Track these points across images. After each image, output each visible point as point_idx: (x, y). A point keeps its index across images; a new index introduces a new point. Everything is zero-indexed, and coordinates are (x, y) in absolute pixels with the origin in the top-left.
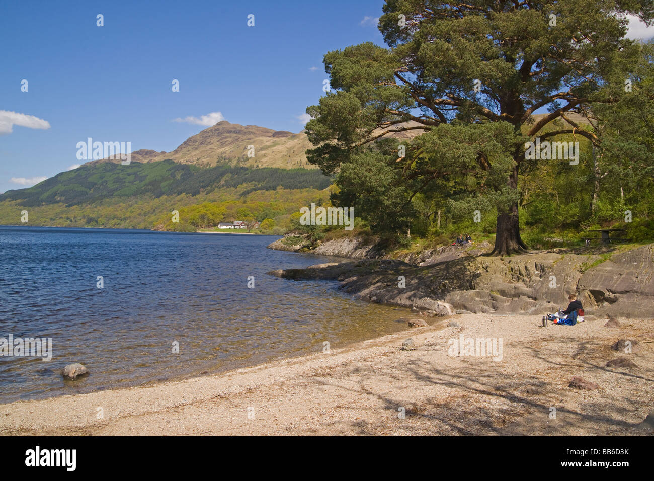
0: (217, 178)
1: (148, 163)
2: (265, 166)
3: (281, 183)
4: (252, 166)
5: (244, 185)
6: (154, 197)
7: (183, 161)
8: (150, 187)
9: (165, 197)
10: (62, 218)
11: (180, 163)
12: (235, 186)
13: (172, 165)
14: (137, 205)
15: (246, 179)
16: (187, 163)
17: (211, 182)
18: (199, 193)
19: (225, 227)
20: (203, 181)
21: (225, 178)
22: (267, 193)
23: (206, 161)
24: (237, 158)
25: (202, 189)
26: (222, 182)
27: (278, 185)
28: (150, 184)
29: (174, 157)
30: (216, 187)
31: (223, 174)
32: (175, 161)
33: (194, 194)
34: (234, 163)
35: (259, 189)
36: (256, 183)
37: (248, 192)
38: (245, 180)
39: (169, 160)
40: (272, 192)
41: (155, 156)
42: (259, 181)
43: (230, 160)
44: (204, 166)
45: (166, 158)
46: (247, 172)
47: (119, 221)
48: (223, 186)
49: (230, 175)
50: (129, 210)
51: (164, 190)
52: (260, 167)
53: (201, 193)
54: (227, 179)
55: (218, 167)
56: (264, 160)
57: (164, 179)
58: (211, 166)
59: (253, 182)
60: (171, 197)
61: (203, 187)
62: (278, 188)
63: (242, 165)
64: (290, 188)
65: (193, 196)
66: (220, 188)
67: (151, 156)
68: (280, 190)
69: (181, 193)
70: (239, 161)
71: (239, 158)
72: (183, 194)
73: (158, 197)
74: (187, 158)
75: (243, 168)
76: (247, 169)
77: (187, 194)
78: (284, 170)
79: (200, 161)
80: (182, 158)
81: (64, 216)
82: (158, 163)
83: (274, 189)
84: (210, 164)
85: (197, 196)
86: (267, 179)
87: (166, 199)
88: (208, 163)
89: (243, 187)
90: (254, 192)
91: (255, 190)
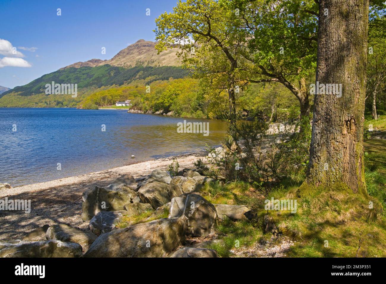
0: (135, 74)
1: (96, 67)
2: (164, 65)
3: (172, 75)
4: (156, 66)
5: (150, 77)
6: (97, 87)
7: (116, 65)
8: (96, 81)
9: (103, 87)
10: (42, 102)
11: (114, 66)
12: (144, 78)
13: (109, 68)
14: (87, 93)
15: (151, 73)
16: (118, 66)
17: (131, 77)
18: (123, 84)
19: (120, 105)
20: (126, 77)
21: (140, 74)
22: (162, 82)
23: (129, 64)
24: (147, 62)
25: (125, 82)
26: (137, 77)
27: (170, 77)
28: (95, 79)
29: (111, 63)
30: (133, 79)
31: (138, 72)
32: (111, 65)
33: (120, 85)
34: (145, 65)
35: (158, 80)
36: (157, 76)
37: (151, 82)
38: (150, 75)
39: (107, 65)
40: (165, 81)
41: (101, 63)
42: (159, 75)
43: (143, 63)
44: (128, 67)
45: (106, 64)
46: (152, 69)
47: (76, 103)
48: (137, 79)
49: (142, 72)
50: (82, 96)
51: (103, 83)
52: (161, 66)
53: (124, 83)
54: (141, 74)
55: (136, 67)
56: (163, 62)
57: (104, 76)
58: (132, 67)
59: (155, 75)
60: (107, 87)
61: (126, 80)
62: (170, 78)
63: (150, 65)
64: (177, 78)
65: (119, 86)
66: (135, 80)
67: (98, 63)
68: (171, 79)
69: (113, 85)
70: (149, 63)
71: (149, 61)
72: (114, 85)
73: (100, 87)
74: (118, 63)
75: (150, 67)
76: (152, 68)
77: (116, 84)
78: (174, 67)
79: (126, 64)
80: (115, 63)
81: (44, 101)
82: (101, 67)
83: (167, 79)
84: (131, 66)
85: (122, 86)
86: (164, 74)
87: (104, 88)
88: (130, 65)
89: (148, 79)
90: (154, 82)
91: (155, 80)
